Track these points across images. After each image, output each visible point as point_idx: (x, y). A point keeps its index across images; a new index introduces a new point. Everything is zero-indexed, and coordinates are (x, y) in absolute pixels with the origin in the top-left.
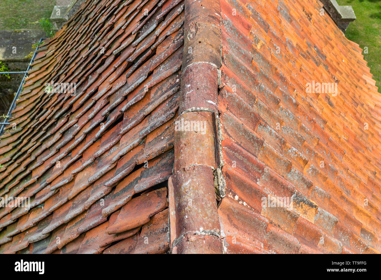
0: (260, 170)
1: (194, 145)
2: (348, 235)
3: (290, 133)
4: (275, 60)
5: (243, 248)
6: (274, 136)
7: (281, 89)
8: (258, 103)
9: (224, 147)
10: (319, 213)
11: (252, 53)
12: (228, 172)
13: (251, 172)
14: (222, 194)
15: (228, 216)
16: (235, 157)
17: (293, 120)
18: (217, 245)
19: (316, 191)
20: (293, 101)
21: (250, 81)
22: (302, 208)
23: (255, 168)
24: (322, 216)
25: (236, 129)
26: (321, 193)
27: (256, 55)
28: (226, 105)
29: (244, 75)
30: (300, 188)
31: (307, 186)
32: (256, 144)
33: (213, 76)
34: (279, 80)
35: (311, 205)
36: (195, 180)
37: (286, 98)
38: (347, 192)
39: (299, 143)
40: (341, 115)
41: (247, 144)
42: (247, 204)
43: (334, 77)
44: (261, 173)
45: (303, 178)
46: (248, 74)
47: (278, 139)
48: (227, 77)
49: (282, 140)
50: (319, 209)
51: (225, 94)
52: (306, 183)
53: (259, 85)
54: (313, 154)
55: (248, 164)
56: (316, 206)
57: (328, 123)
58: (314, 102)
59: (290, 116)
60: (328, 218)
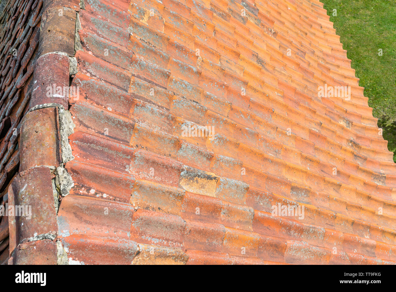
0: (128, 156)
1: (34, 147)
2: (268, 198)
3: (186, 106)
4: (171, 29)
5: (90, 243)
6: (158, 114)
7: (174, 60)
8: (136, 83)
9: (74, 142)
10: (222, 183)
11: (133, 27)
12: (73, 168)
13: (116, 160)
14: (63, 193)
15: (74, 213)
16: (92, 148)
17: (192, 91)
18: (49, 248)
19: (222, 161)
20: (192, 69)
21: (125, 61)
22: (197, 182)
23: (121, 155)
24: (227, 186)
25: (95, 118)
26: (228, 162)
27: (140, 29)
28: (84, 94)
29: (116, 55)
30: (197, 162)
31: (207, 158)
32: (125, 129)
33: (61, 66)
34: (176, 50)
35: (209, 178)
36: (30, 184)
37: (183, 69)
38: (276, 152)
39: (199, 114)
40: (276, 70)
41: (113, 131)
42: (108, 195)
43: (270, 30)
44: (131, 158)
45: (199, 152)
46: (121, 54)
47: (163, 117)
48: (86, 63)
49: (169, 116)
50: (221, 179)
51: (79, 83)
52: (204, 156)
53: (139, 62)
54: (221, 122)
55: (111, 153)
56: (215, 178)
57: (249, 84)
58: (231, 64)
59: (188, 87)
60: (236, 187)
